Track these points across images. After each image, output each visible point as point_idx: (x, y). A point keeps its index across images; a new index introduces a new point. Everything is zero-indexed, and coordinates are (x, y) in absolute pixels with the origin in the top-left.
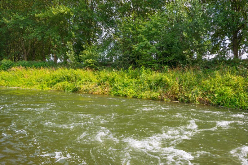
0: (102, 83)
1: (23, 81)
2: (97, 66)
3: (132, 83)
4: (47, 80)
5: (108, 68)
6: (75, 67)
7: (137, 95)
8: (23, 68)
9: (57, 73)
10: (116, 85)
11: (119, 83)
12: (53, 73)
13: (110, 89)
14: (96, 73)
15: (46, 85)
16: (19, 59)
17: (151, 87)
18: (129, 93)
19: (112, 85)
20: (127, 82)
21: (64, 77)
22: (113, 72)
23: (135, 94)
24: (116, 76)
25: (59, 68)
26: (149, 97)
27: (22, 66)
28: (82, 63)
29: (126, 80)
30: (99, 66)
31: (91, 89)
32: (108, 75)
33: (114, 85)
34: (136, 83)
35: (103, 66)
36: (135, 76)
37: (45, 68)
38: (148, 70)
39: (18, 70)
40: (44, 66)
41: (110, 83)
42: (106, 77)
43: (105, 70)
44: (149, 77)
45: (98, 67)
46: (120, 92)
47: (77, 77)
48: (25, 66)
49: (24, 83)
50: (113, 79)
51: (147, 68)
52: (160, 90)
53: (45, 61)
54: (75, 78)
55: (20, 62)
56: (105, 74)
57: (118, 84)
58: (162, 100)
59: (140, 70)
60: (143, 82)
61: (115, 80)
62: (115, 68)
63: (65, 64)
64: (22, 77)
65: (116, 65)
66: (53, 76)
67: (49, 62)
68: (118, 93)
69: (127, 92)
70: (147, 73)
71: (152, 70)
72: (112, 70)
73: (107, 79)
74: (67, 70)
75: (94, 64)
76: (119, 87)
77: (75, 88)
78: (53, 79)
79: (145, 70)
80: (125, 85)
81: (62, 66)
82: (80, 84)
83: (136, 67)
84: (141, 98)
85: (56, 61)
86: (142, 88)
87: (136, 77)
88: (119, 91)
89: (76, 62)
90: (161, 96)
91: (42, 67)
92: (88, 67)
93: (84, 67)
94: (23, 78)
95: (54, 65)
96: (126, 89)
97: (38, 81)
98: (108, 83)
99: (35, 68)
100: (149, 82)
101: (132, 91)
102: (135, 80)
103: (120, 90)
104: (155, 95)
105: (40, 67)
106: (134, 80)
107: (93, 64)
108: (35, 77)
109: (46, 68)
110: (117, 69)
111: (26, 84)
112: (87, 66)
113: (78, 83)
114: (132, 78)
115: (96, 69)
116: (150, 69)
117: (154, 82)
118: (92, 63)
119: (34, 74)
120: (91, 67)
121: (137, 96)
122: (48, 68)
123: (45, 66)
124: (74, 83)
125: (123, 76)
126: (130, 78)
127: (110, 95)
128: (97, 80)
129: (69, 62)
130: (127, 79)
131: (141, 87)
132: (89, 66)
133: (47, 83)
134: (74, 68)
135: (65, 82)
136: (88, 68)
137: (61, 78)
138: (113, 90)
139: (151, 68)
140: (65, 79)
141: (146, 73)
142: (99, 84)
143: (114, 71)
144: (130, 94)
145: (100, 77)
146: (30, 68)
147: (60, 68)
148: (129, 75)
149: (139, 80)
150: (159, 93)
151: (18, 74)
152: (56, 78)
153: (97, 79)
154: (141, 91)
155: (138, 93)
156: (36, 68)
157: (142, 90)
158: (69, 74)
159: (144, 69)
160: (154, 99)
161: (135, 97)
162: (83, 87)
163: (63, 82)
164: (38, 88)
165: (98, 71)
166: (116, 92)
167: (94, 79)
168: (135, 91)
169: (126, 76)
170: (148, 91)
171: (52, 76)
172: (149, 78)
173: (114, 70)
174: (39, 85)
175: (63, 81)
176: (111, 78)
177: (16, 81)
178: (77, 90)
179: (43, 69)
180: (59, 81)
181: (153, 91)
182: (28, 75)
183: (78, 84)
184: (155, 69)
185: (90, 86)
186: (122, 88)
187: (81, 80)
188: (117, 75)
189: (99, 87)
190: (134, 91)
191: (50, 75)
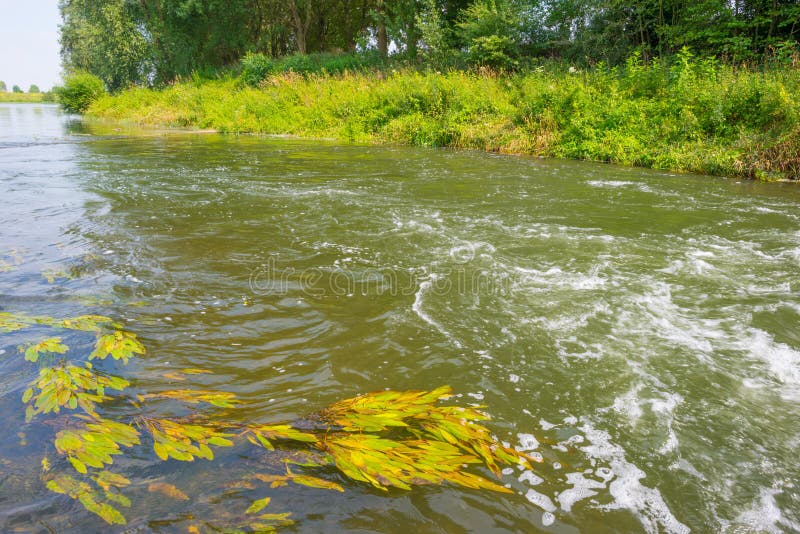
0: (528, 116)
1: (299, 115)
2: (514, 57)
3: (635, 113)
4: (362, 111)
5: (550, 61)
6: (444, 64)
7: (649, 157)
8: (298, 77)
9: (388, 89)
10: (576, 122)
11: (589, 116)
12: (377, 89)
13: (555, 136)
14: (509, 84)
15: (360, 126)
16: (284, 50)
17: (710, 130)
18: (620, 150)
19: (563, 121)
20: (617, 112)
21: (412, 99)
22: (568, 77)
23: (645, 152)
24: (577, 90)
25: (394, 71)
26: (696, 164)
27: (294, 70)
28: (463, 50)
29: (613, 103)
30: (521, 58)
31: (492, 138)
32: (552, 88)
33: (568, 122)
34: (649, 114)
35: (535, 59)
36: (650, 90)
37: (354, 74)
38: (705, 63)
39: (284, 83)
40: (352, 68)
41: (556, 117)
42: (544, 96)
43: (539, 70)
44: (704, 92)
45: (516, 63)
46: (590, 145)
47: (450, 99)
48: (302, 70)
49: (303, 122)
50: (569, 102)
51: (699, 54)
52: (746, 137)
53: (354, 53)
54: (444, 101)
55: (288, 58)
56: (540, 83)
57: (586, 119)
58: (750, 176)
59: (671, 63)
60: (679, 110)
61: (575, 105)
62: (578, 63)
63: (413, 59)
64: (296, 105)
65: (579, 50)
66: (378, 97)
67: (366, 53)
68: (583, 152)
69: (614, 147)
70: (699, 73)
71: (719, 63)
72: (565, 70)
73: (546, 101)
74: (418, 78)
75: (506, 52)
76: (589, 131)
77: (444, 134)
78: (378, 108)
79: (693, 65)
80: (610, 123)
81: (404, 66)
82: (458, 121)
83: (657, 54)
84: (666, 168)
85: (385, 49)
86: (672, 133)
87: (655, 92)
88: (586, 145)
89: (444, 49)
90: (746, 160)
91: (346, 72)
92: (486, 63)
93: (469, 65)
94: (299, 107)
95: (379, 62)
96: (611, 135)
97: (339, 116)
98: (548, 115)
99: (327, 75)
100: (702, 108)
101: (632, 142)
102: (651, 105)
103: (588, 139)
104: (719, 155)
105: (341, 72)
106: (643, 104)
107: (501, 54)
108: (330, 104)
109: (359, 75)
110: (586, 66)
111: (307, 124)
112: (480, 60)
113: (454, 118)
114: (637, 95)
115: (510, 70)
116: (713, 58)
117: (724, 108)
118: (498, 50)
119: (326, 92)
120: (494, 64)
121: (651, 163)
122: (365, 74)
123: (354, 67)
124: (440, 116)
125: (605, 90)
126: (628, 97)
127: (553, 156)
128: (512, 107)
129: (424, 50)
130: (617, 99)
131: (669, 126)
132: (486, 59)
133: (363, 119)
134: (438, 69)
135: (413, 116)
136: (482, 68)
137: (401, 104)
138: (565, 140)
139: (719, 56)
140: (412, 106)
141: (694, 77)
142: (520, 121)
143: (572, 75)
144: (625, 155)
145: (522, 95)
146: (314, 74)
147: (398, 70)
148: (628, 85)
149: (664, 104)
150: (740, 150)
151: (286, 94)
152: (386, 103)
153: (513, 102)
154: (669, 143)
155: (656, 149)
156: (331, 75)
157: (674, 138)
158: (424, 91)
159: (689, 62)
160: (715, 172)
161: (644, 164)
162: (468, 131)
163: (408, 118)
164: (338, 136)
165: (516, 76)
166: (575, 148)
167: (503, 103)
168: (646, 144)
169: (614, 90)
170: (694, 142)
171: (375, 99)
172: (705, 95)
173: (572, 69)
174: (342, 127)
175: (407, 113)
176: (561, 100)
177: (283, 117)
178: (449, 141)
179: (352, 79)
180: (395, 114)
181: (717, 144)
182: (311, 97)
183: (453, 123)
184: (735, 56)
185: (489, 128)
186: (597, 134)
187: (460, 108)
188: (581, 86)
189: (518, 131)
190: (641, 142)
191: (371, 95)
